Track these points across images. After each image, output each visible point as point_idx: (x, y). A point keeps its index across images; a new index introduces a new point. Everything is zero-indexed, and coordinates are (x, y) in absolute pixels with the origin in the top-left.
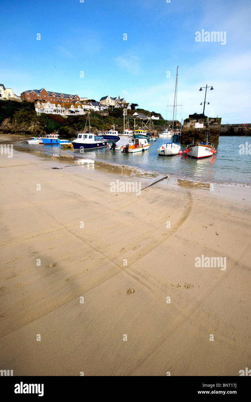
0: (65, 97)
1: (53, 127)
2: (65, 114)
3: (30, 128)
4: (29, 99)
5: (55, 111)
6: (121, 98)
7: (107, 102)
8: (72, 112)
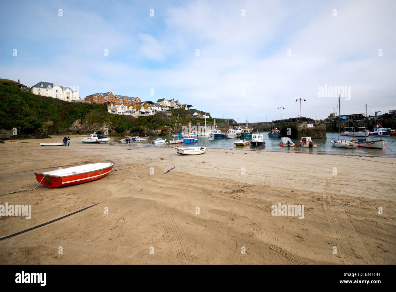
0: (127, 99)
1: (126, 126)
2: (136, 115)
3: (101, 128)
4: (96, 101)
5: (127, 112)
6: (175, 100)
7: (164, 103)
8: (143, 113)
